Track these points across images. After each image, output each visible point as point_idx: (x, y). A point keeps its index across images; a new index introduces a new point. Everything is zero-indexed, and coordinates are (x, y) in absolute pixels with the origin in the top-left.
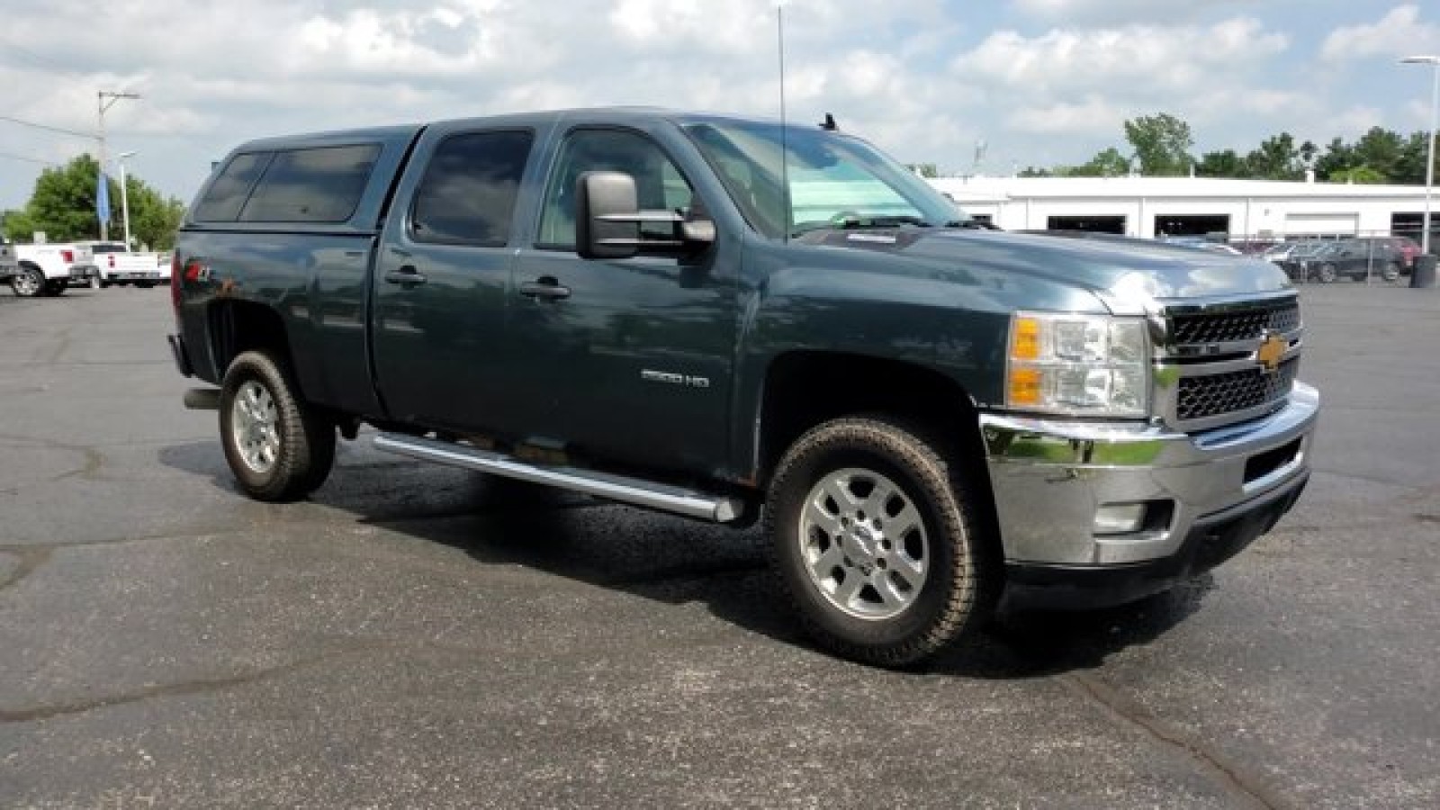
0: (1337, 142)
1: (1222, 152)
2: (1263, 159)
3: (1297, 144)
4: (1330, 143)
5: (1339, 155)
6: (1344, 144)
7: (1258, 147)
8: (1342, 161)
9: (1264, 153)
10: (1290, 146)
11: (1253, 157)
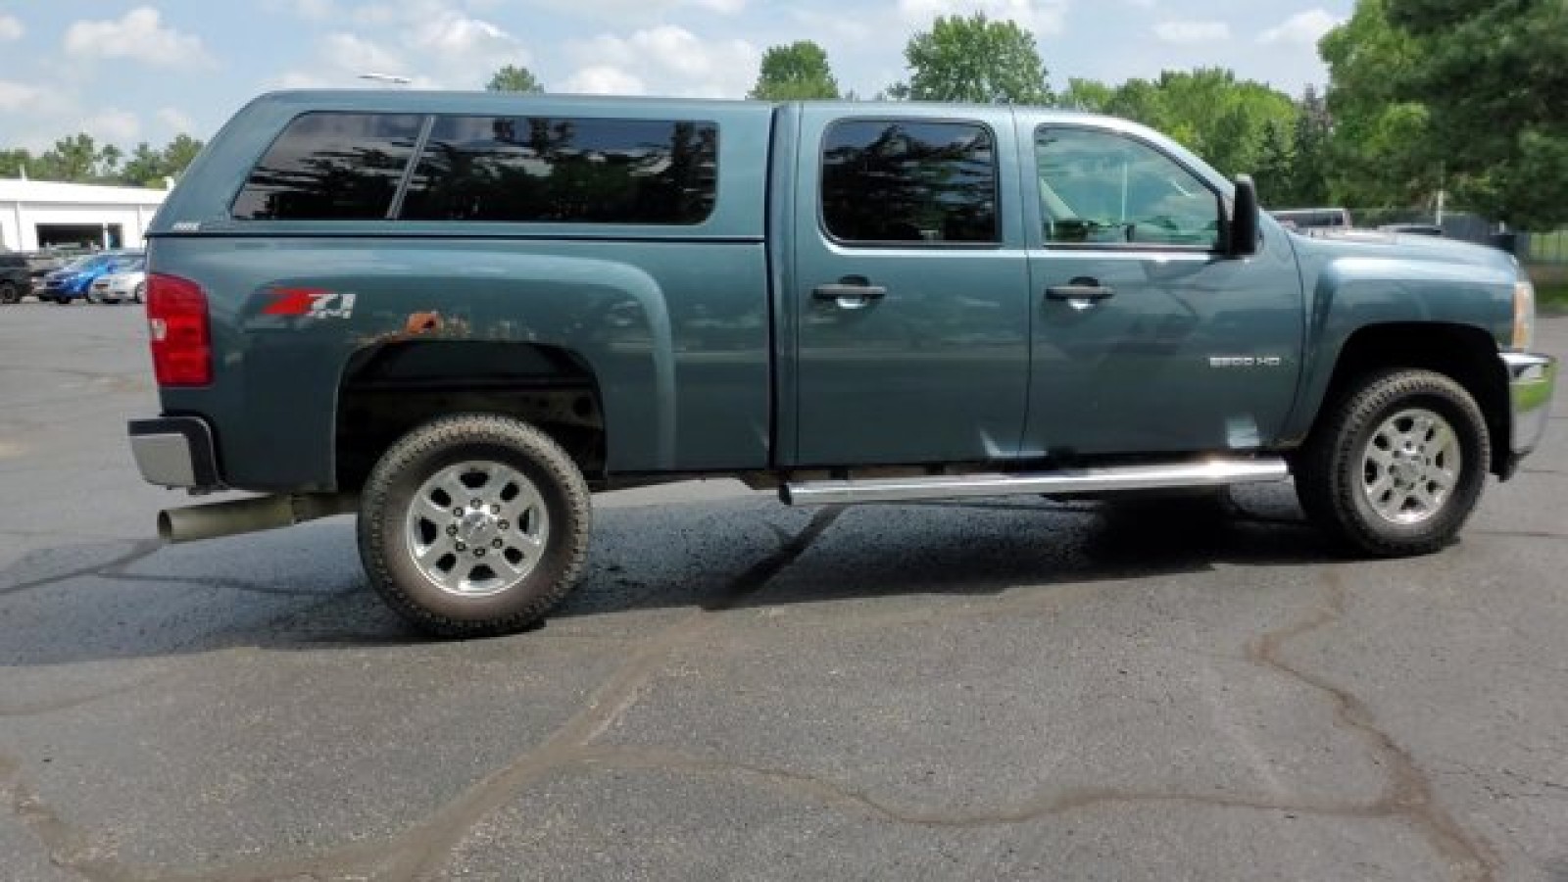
0: (143, 147)
1: (12, 150)
2: (61, 162)
3: (98, 147)
4: (137, 147)
5: (148, 162)
6: (151, 149)
7: (52, 148)
8: (153, 168)
9: (61, 155)
10: (90, 149)
11: (48, 158)
